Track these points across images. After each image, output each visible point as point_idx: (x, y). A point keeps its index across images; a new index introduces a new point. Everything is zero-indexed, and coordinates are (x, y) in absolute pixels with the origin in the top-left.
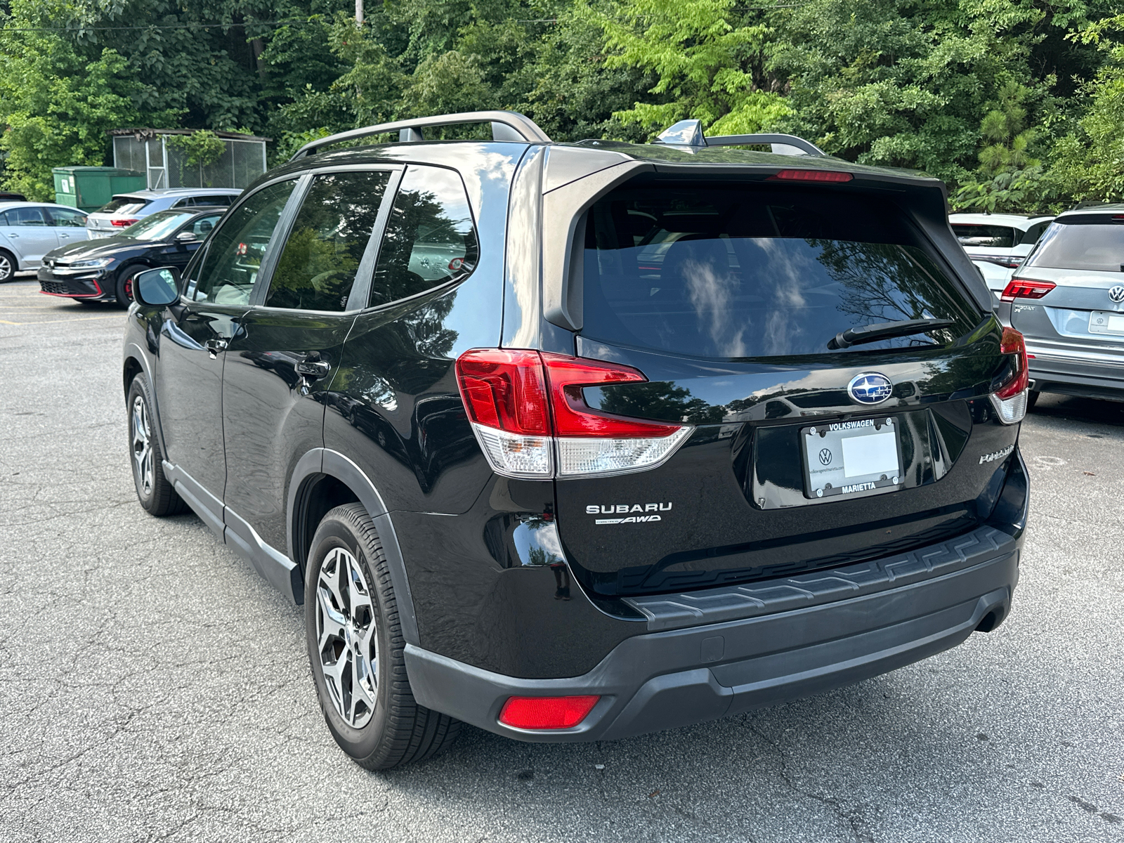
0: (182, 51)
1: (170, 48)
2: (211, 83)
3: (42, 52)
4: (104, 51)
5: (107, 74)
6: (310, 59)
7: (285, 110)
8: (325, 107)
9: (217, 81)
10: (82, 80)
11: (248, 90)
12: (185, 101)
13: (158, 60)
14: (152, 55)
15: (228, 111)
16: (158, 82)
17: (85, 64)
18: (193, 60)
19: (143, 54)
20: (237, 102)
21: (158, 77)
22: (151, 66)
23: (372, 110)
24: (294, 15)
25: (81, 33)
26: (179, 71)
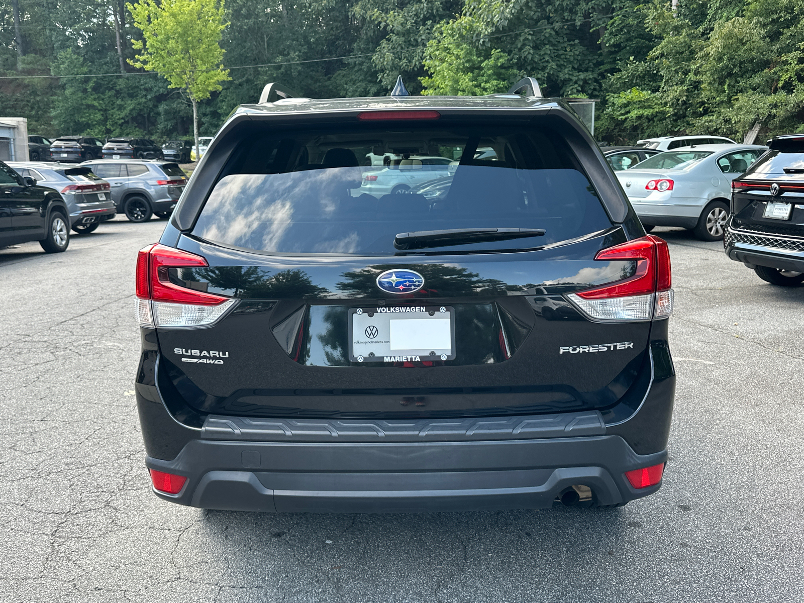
0: (547, 44)
1: (540, 43)
2: (565, 64)
3: (458, 57)
4: (493, 52)
5: (495, 67)
6: (636, 38)
7: (613, 78)
8: (641, 72)
9: (571, 62)
10: (480, 73)
11: (592, 66)
12: (545, 79)
13: (529, 53)
14: (525, 50)
15: (576, 83)
16: (529, 68)
17: (482, 62)
18: (555, 49)
19: (520, 50)
20: (582, 76)
21: (529, 64)
22: (525, 57)
23: (675, 70)
24: (626, 8)
25: (482, 41)
26: (544, 58)
